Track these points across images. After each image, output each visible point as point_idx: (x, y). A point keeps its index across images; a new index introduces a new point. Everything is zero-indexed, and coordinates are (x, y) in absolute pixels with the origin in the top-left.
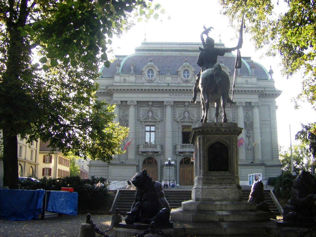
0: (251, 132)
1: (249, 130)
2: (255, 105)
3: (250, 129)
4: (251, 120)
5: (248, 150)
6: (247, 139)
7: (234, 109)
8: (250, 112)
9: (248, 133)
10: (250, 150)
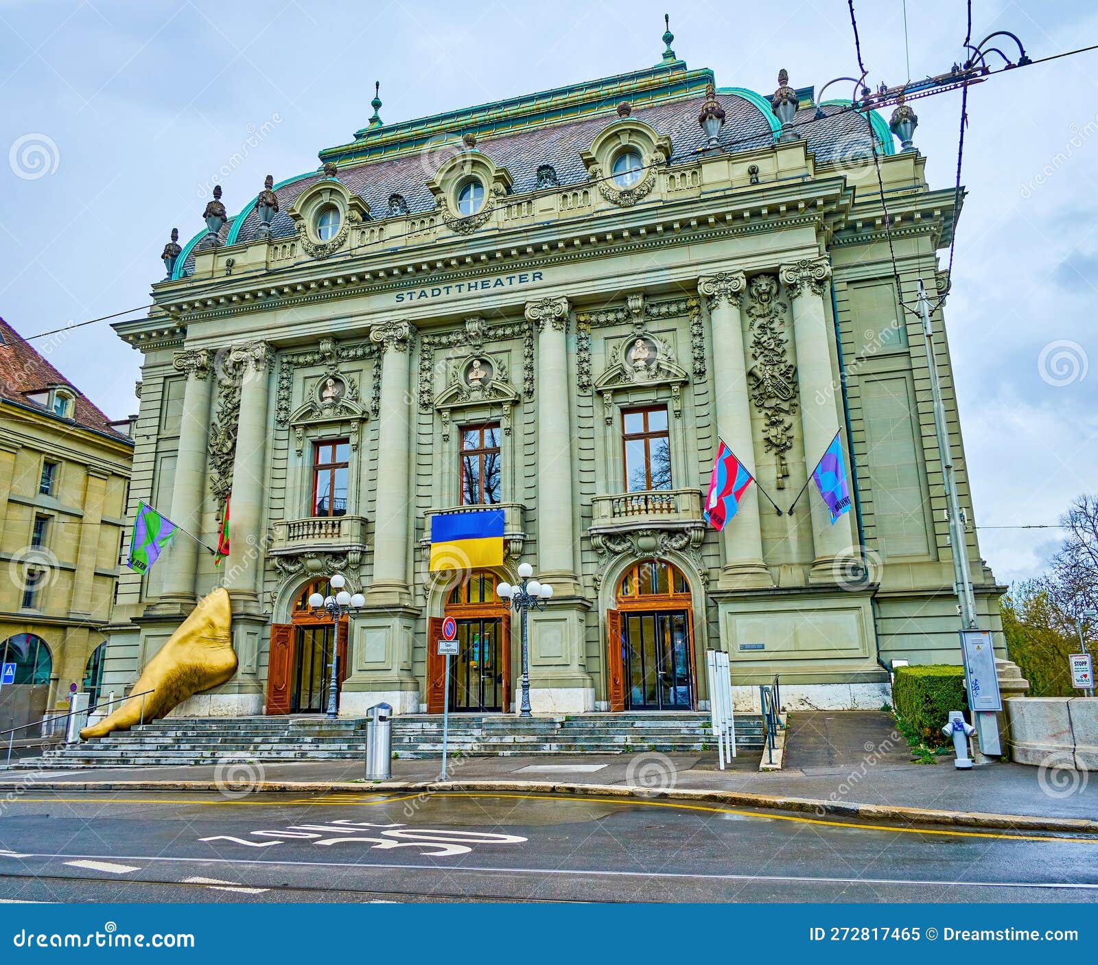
0: (788, 420)
1: (778, 410)
2: (802, 278)
3: (785, 406)
4: (789, 359)
5: (779, 513)
6: (771, 459)
7: (696, 320)
8: (782, 322)
9: (773, 424)
10: (791, 513)
